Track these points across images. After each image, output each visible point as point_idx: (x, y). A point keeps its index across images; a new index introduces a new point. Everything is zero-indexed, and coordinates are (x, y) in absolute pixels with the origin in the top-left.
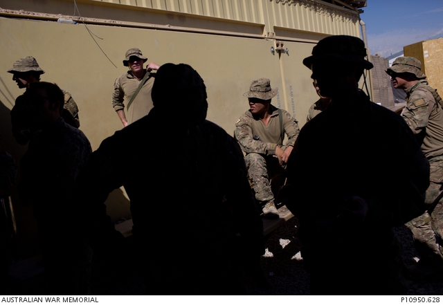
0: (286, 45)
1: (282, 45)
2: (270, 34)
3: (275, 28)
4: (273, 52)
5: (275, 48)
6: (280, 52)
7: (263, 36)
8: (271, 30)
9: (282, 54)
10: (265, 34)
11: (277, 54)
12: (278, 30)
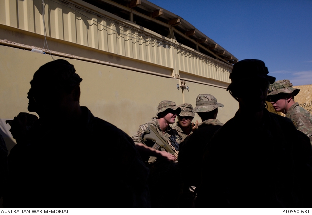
0: (187, 84)
1: (185, 84)
2: (177, 76)
3: (180, 72)
4: (179, 88)
5: (180, 85)
6: (183, 88)
7: (172, 76)
8: (178, 73)
9: (184, 90)
10: (173, 75)
11: (181, 90)
12: (182, 73)
